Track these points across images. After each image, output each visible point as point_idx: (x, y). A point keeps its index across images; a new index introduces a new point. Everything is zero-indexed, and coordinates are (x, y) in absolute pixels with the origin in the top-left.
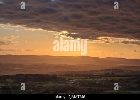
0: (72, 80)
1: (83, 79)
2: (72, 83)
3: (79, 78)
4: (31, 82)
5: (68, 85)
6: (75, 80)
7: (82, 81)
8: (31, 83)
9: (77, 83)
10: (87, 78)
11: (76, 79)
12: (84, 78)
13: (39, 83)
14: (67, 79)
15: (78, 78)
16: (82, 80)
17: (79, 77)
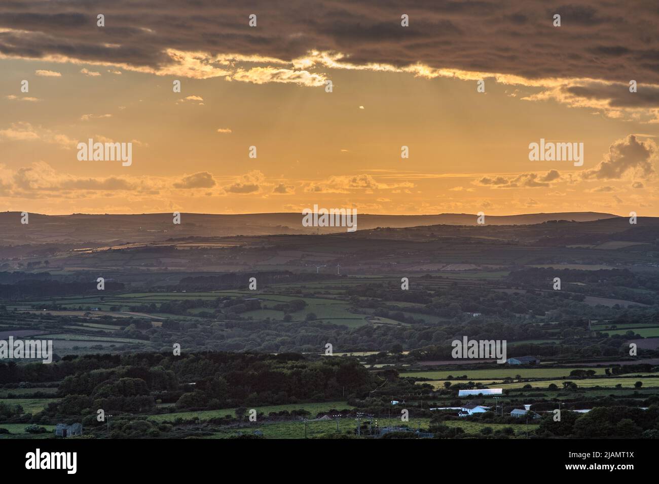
0: (475, 392)
1: (560, 384)
2: (479, 409)
3: (525, 373)
4: (172, 411)
5: (451, 424)
6: (498, 391)
7: (550, 397)
8: (172, 418)
9: (516, 412)
10: (591, 375)
11: (508, 380)
12: (567, 372)
13: (232, 413)
14: (439, 385)
15: (519, 378)
16: (553, 388)
17: (532, 365)
